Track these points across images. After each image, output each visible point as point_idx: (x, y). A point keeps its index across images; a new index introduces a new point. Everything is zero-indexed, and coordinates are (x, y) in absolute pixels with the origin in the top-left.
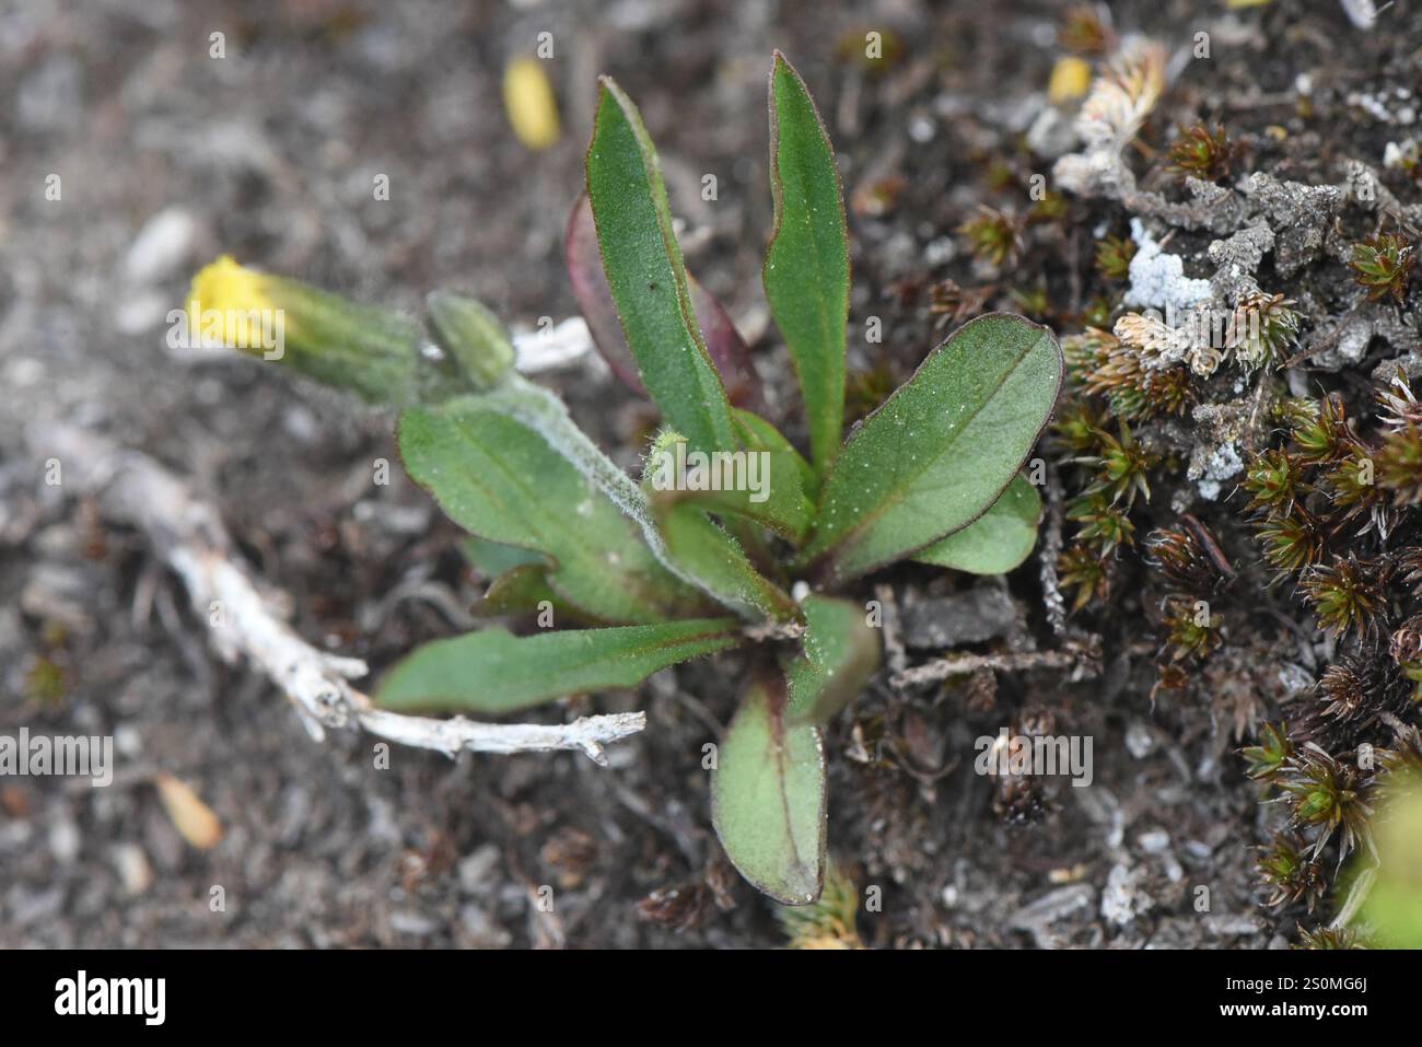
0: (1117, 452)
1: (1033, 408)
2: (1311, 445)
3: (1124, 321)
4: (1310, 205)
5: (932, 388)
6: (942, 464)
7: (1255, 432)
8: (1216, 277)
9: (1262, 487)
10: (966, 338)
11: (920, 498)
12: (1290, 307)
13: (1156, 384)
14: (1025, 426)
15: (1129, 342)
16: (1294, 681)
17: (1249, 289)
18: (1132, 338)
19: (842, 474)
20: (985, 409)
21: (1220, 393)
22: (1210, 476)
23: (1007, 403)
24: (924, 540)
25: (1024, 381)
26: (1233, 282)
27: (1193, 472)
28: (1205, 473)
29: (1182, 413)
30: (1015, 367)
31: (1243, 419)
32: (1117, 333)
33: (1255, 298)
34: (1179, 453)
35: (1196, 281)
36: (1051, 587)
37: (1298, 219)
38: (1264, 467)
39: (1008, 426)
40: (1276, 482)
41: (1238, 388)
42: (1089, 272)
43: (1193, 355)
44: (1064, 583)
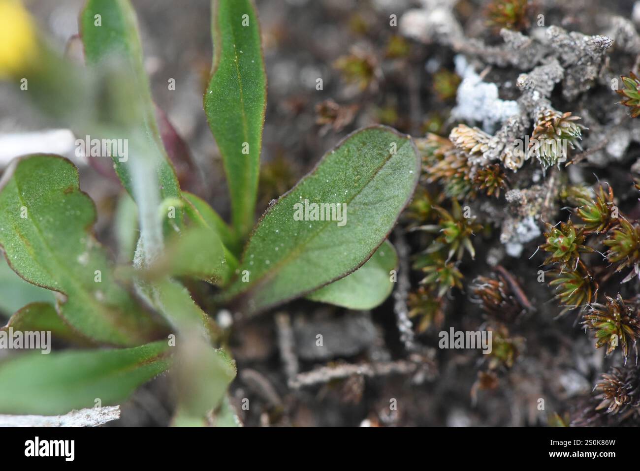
0: (451, 223)
1: (396, 193)
2: (590, 219)
3: (457, 131)
4: (590, 50)
5: (326, 178)
6: (330, 231)
7: (549, 210)
8: (522, 100)
9: (556, 249)
10: (351, 143)
11: (313, 255)
12: (576, 122)
13: (480, 175)
14: (390, 206)
15: (461, 146)
16: (573, 384)
17: (546, 109)
18: (463, 143)
19: (260, 237)
20: (361, 193)
21: (523, 181)
22: (515, 239)
23: (377, 189)
24: (315, 284)
25: (391, 174)
26: (534, 103)
27: (504, 237)
28: (512, 237)
29: (497, 195)
30: (384, 164)
31: (540, 200)
32: (452, 140)
33: (551, 115)
34: (492, 224)
35: (507, 103)
36: (403, 316)
37: (580, 59)
38: (558, 235)
39: (378, 205)
40: (566, 245)
41: (536, 178)
42: (426, 95)
43: (506, 155)
44: (413, 313)
